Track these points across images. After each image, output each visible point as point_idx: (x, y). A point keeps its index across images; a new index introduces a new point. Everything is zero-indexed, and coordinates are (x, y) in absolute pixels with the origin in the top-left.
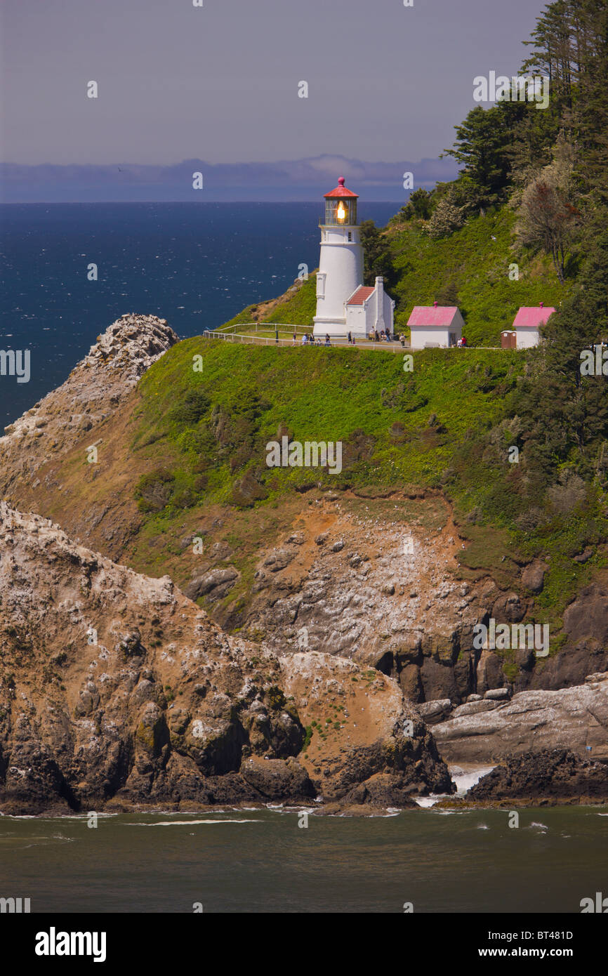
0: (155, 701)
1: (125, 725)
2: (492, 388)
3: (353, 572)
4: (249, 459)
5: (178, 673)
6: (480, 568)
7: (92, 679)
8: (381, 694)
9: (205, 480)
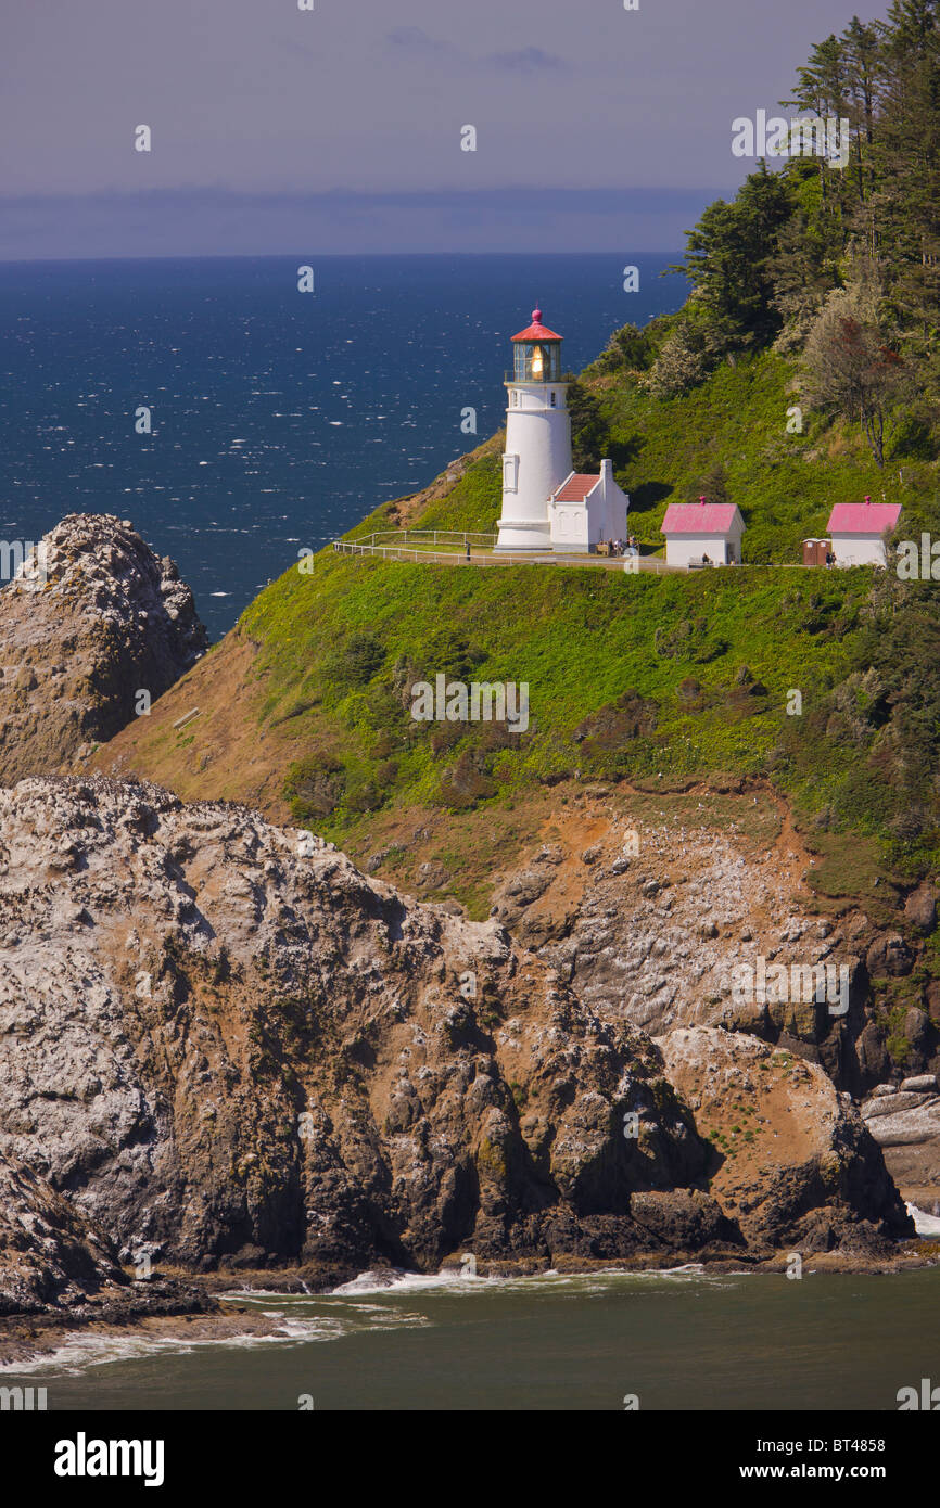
0: (499, 1107)
1: (460, 1145)
2: (823, 626)
3: (650, 904)
4: (461, 737)
5: (529, 1063)
6: (844, 896)
7: (406, 1075)
8: (805, 1087)
9: (394, 769)
